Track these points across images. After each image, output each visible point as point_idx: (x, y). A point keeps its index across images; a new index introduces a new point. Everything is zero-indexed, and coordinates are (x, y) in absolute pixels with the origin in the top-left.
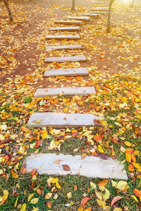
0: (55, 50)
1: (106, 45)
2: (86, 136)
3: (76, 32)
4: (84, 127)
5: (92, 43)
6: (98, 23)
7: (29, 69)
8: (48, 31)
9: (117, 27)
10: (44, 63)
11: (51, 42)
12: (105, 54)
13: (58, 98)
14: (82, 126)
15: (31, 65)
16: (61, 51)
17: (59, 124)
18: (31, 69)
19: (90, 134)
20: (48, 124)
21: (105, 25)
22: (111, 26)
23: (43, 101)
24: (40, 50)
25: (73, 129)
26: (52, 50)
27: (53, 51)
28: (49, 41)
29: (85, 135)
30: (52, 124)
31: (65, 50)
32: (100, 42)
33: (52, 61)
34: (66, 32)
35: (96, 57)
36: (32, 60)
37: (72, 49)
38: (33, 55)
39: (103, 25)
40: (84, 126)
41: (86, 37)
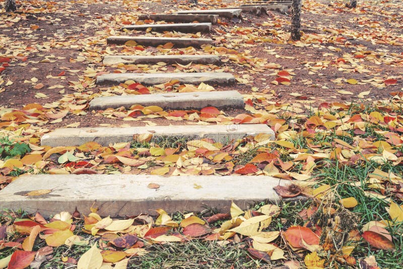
0: (135, 63)
1: (293, 58)
2: (244, 237)
3: (202, 34)
4: (233, 205)
5: (251, 54)
6: (263, 25)
7: (39, 95)
8: (118, 31)
9: (319, 33)
10: (95, 84)
11: (123, 48)
12: (294, 74)
13: (131, 147)
14: (228, 203)
15: (50, 88)
16: (154, 66)
17: (127, 197)
18: (46, 94)
19: (263, 230)
20: (81, 199)
21: (285, 29)
22: (303, 30)
23: (74, 154)
24: (85, 61)
25: (187, 216)
26: (126, 61)
27: (127, 64)
28: (118, 47)
29: (243, 233)
30: (98, 199)
31: (165, 64)
32: (275, 53)
33: (122, 80)
34: (171, 33)
35: (264, 79)
36: (55, 77)
37: (190, 63)
38: (60, 70)
39: (279, 30)
40: (236, 202)
41: (232, 43)
